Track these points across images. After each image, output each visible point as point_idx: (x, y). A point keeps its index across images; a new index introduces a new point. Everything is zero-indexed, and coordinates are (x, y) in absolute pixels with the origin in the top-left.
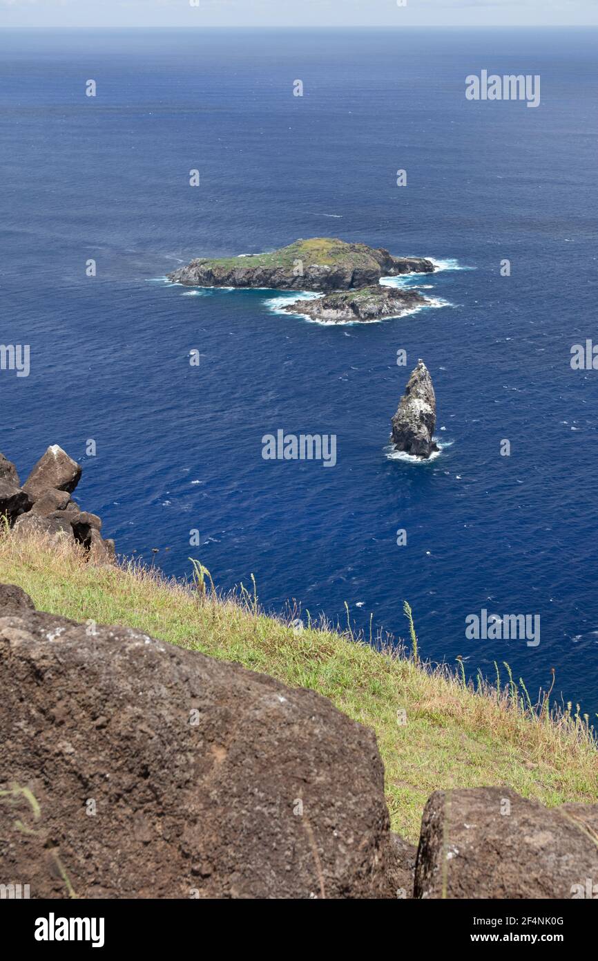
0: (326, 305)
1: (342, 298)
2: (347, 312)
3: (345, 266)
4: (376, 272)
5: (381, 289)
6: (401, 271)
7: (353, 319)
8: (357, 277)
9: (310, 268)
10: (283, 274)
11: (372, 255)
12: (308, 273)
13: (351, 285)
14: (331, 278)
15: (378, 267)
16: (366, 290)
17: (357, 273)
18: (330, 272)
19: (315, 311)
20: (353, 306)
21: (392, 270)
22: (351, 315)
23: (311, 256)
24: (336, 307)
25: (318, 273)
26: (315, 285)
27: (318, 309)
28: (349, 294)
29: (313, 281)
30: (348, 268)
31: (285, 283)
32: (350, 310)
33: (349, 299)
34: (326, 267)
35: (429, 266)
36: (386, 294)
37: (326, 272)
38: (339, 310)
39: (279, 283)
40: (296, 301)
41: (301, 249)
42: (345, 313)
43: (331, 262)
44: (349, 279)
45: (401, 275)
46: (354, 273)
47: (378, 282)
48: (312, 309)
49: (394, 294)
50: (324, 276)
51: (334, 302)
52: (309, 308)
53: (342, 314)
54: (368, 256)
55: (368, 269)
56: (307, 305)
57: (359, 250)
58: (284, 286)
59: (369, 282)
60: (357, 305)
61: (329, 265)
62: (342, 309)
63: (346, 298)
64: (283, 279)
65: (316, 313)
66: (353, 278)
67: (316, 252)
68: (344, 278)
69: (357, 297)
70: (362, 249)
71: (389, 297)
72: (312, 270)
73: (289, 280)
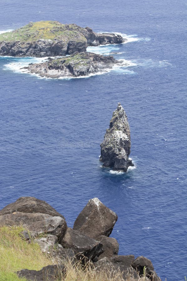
0: (51, 66)
1: (61, 62)
2: (65, 71)
3: (63, 40)
4: (84, 44)
5: (88, 56)
6: (101, 43)
7: (69, 75)
8: (71, 47)
9: (38, 41)
10: (20, 46)
11: (81, 32)
12: (37, 45)
13: (67, 53)
14: (53, 48)
15: (85, 40)
16: (78, 56)
17: (71, 45)
18: (52, 44)
19: (43, 71)
20: (70, 67)
21: (95, 42)
22: (68, 73)
23: (39, 33)
24: (57, 68)
25: (44, 45)
26: (42, 53)
27: (45, 70)
28: (66, 59)
29: (41, 50)
30: (65, 41)
31: (21, 52)
32: (68, 70)
33: (66, 62)
34: (49, 40)
35: (120, 39)
36: (92, 59)
37: (50, 44)
38: (60, 70)
39: (17, 52)
40: (30, 64)
41: (32, 28)
42: (64, 72)
43: (53, 37)
44: (65, 49)
45: (101, 45)
46: (69, 45)
47: (86, 50)
48: (41, 69)
49: (97, 58)
50: (48, 46)
51: (56, 64)
52: (39, 69)
53: (62, 73)
54: (78, 32)
55: (79, 41)
56: (37, 67)
57: (72, 28)
58: (21, 54)
59: (79, 50)
60: (72, 66)
61: (52, 39)
62: (62, 70)
63: (64, 61)
64: (20, 50)
65: (44, 72)
66: (68, 48)
67: (42, 30)
68: (62, 48)
69: (72, 60)
70: (74, 28)
71: (94, 60)
72: (40, 42)
73: (24, 50)
